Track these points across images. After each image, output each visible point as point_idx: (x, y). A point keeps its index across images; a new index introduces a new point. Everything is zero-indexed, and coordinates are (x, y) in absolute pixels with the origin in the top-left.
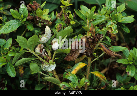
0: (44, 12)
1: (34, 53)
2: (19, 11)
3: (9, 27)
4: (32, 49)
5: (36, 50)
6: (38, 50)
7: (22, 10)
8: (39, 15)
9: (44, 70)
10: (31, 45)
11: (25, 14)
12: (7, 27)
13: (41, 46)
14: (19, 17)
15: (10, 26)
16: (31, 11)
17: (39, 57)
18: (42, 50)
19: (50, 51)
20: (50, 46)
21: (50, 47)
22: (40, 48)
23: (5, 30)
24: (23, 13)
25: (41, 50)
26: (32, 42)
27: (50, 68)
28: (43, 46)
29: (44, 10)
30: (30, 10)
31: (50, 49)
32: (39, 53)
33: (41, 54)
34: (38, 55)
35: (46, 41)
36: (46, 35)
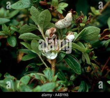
0: (62, 5)
1: (42, 33)
4: (42, 27)
6: (48, 32)
8: (54, 5)
9: (43, 54)
10: (41, 21)
12: (19, 4)
13: (53, 30)
15: (22, 4)
18: (53, 34)
20: (65, 35)
22: (52, 31)
23: (16, 6)
25: (51, 34)
26: (42, 17)
27: (51, 56)
28: (55, 30)
35: (61, 26)
36: (64, 20)
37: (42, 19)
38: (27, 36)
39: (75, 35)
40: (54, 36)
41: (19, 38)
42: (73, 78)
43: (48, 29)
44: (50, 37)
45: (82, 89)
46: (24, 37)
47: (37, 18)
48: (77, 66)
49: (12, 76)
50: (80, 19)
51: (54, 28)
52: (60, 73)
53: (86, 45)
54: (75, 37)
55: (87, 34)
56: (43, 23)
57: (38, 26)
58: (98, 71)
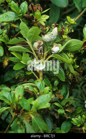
0: (44, 17)
1: (31, 46)
2: (20, 6)
3: (6, 16)
4: (31, 41)
5: (34, 44)
6: (36, 45)
7: (23, 6)
8: (37, 18)
10: (31, 36)
11: (24, 11)
12: (5, 16)
13: (41, 43)
14: (17, 11)
15: (8, 16)
16: (32, 11)
17: (33, 51)
19: (47, 52)
21: (50, 48)
22: (39, 44)
23: (2, 18)
24: (23, 9)
25: (39, 46)
26: (32, 33)
28: (42, 43)
29: (44, 16)
30: (30, 10)
31: (49, 50)
32: (36, 48)
33: (37, 50)
34: (35, 49)
35: (48, 40)
36: (51, 35)
37: (31, 34)
38: (16, 49)
39: (60, 47)
40: (41, 48)
41: (9, 50)
42: (56, 83)
43: (36, 42)
44: (38, 49)
45: (64, 93)
46: (14, 49)
47: (26, 33)
48: (62, 74)
49: (7, 87)
50: (62, 31)
51: (41, 41)
52: (46, 79)
53: (69, 55)
54: (60, 48)
55: (70, 46)
56: (32, 37)
57: (27, 39)
58: (79, 78)
